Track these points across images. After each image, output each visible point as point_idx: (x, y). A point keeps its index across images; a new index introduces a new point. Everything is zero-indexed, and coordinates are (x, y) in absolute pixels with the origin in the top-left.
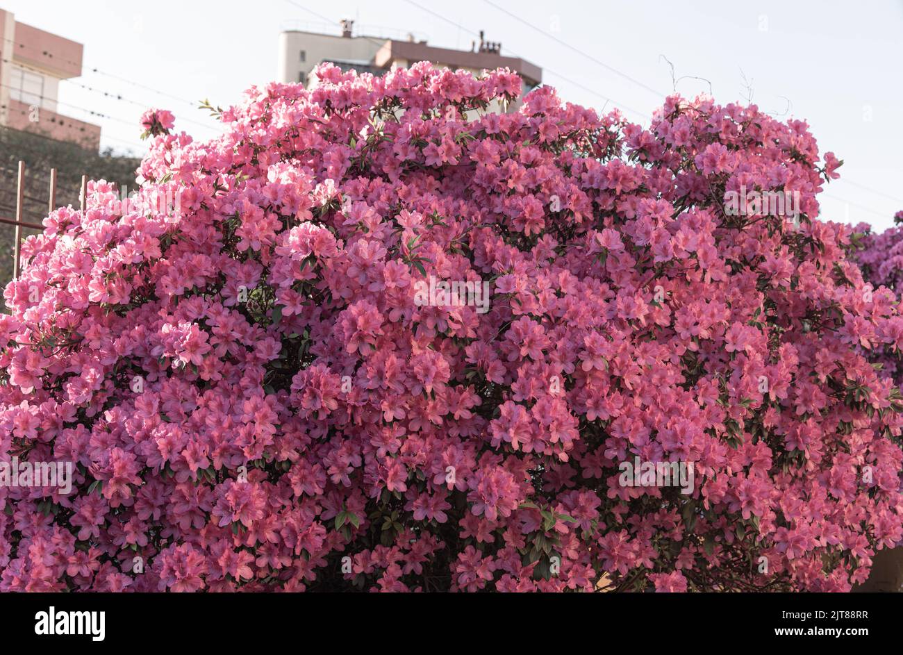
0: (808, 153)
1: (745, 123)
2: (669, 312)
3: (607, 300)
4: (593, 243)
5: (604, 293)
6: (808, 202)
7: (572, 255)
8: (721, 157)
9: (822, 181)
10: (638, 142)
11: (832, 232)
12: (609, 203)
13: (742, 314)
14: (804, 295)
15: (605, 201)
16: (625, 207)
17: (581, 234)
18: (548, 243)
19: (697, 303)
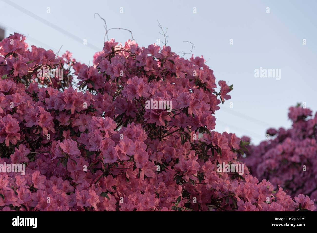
0: (208, 82)
1: (163, 60)
2: (115, 201)
3: (69, 193)
4: (57, 151)
5: (66, 188)
6: (207, 118)
7: (41, 160)
8: (139, 86)
9: (218, 102)
10: (86, 75)
11: (226, 139)
12: (66, 120)
13: (167, 202)
14: (209, 186)
15: (63, 119)
16: (78, 123)
17: (46, 144)
18: (22, 151)
19: (135, 195)
